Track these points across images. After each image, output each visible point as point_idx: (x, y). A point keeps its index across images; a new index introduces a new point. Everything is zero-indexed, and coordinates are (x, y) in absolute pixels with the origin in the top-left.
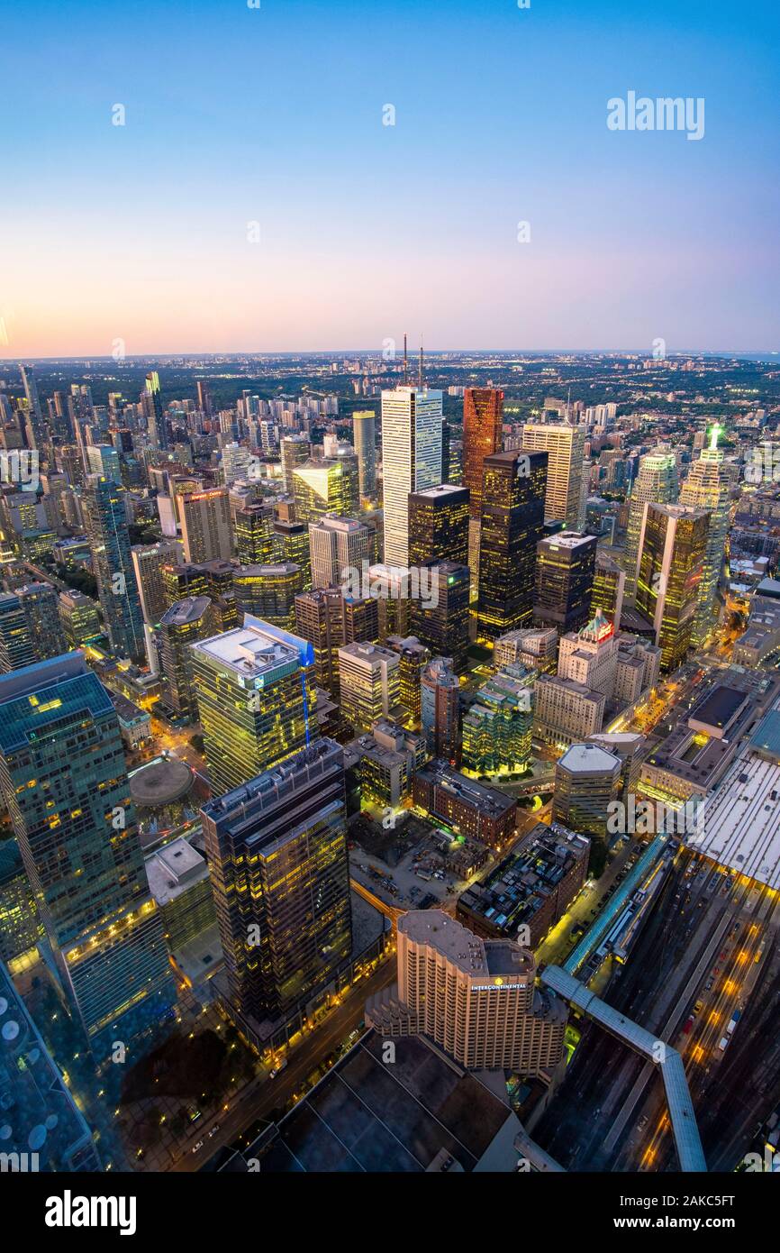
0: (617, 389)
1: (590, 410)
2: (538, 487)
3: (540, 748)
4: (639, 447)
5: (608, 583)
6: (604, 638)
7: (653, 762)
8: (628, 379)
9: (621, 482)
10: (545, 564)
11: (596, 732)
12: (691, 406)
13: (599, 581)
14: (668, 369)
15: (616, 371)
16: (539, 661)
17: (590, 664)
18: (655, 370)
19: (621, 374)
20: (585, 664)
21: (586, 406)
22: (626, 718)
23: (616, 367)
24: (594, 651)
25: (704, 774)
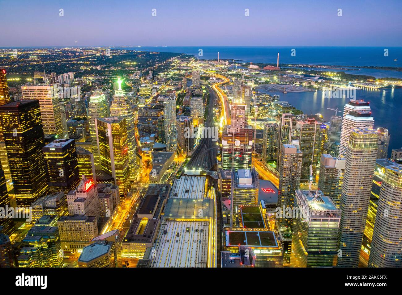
0: (73, 65)
1: (60, 76)
2: (37, 118)
3: (68, 257)
4: (89, 92)
5: (86, 161)
6: (89, 189)
7: (126, 240)
8: (77, 60)
9: (83, 110)
10: (49, 159)
11: (96, 236)
12: (110, 71)
13: (81, 161)
14: (95, 55)
15: (70, 57)
16: (58, 211)
17: (85, 204)
18: (89, 55)
19: (73, 58)
20: (82, 205)
21: (58, 74)
22: (110, 224)
23: (70, 54)
24: (86, 197)
25: (149, 237)
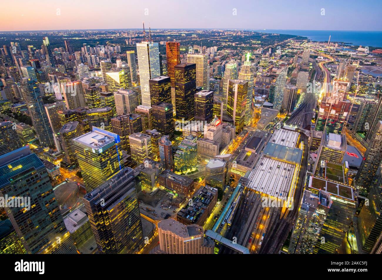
0: (217, 41)
1: (208, 49)
2: (193, 76)
3: (200, 162)
4: (225, 61)
5: (218, 106)
6: (218, 125)
7: (235, 162)
8: (220, 38)
9: (220, 73)
10: (197, 102)
11: (217, 155)
12: (241, 47)
13: (215, 106)
14: (233, 35)
15: (216, 35)
16: (198, 134)
17: (214, 133)
18: (228, 35)
19: (218, 37)
20: (212, 134)
21: (207, 47)
22: (226, 149)
23: (216, 34)
24: (215, 129)
25: (251, 164)
